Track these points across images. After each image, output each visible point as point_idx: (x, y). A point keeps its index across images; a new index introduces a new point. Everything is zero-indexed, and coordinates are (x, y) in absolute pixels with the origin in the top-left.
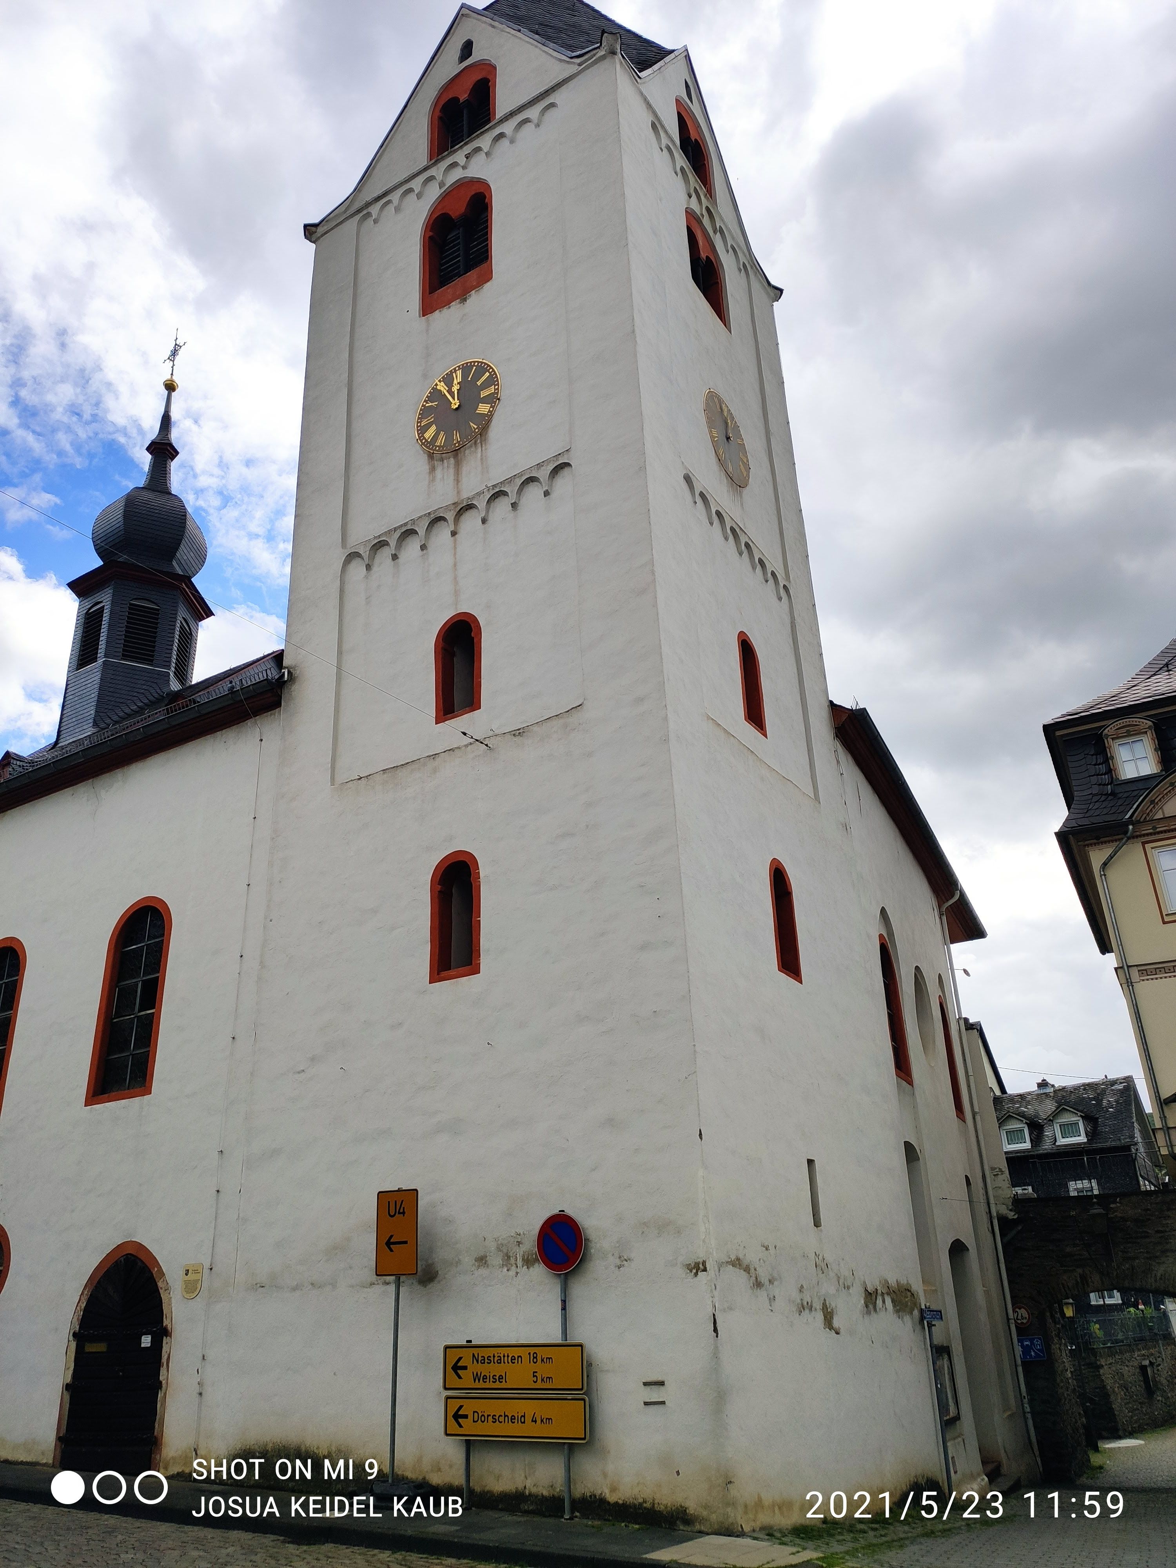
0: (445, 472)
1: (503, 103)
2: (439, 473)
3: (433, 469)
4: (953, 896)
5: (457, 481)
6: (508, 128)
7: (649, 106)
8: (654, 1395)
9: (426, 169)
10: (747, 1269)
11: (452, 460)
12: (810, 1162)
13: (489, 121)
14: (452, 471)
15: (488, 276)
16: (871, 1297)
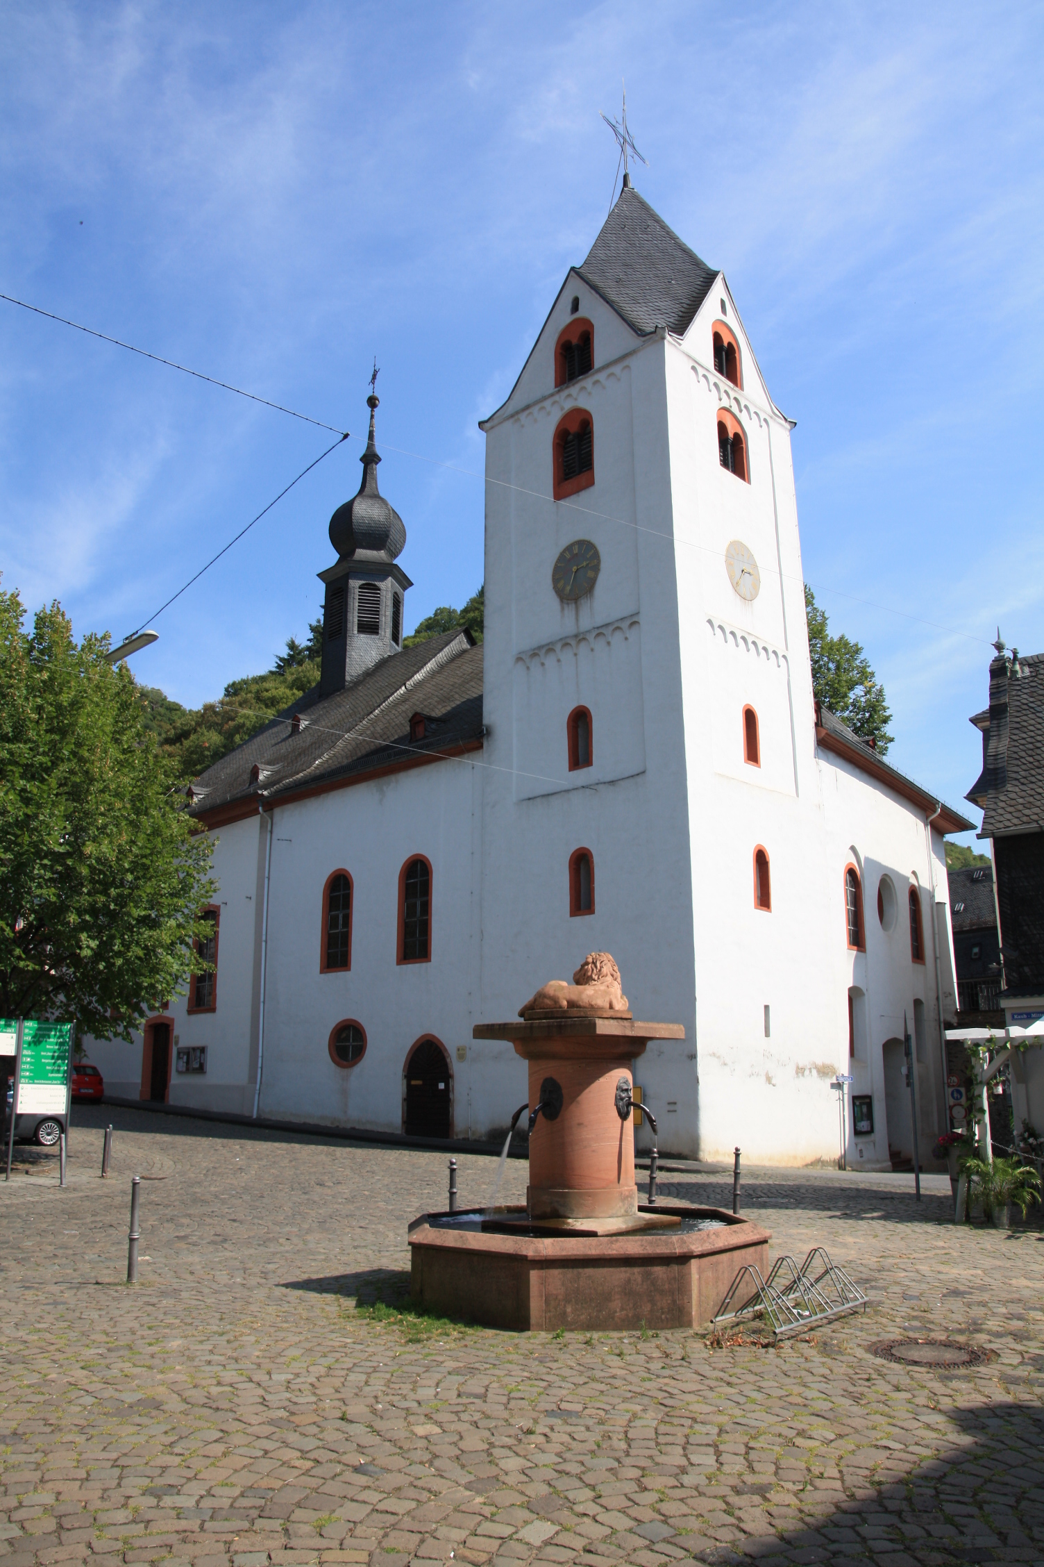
0: (570, 611)
1: (599, 358)
2: (566, 612)
3: (563, 609)
4: (935, 811)
5: (577, 620)
6: (601, 376)
7: (689, 357)
8: (672, 1108)
9: (552, 395)
10: (719, 1057)
11: (574, 605)
12: (767, 1007)
13: (590, 369)
14: (574, 612)
15: (591, 483)
16: (800, 1071)
